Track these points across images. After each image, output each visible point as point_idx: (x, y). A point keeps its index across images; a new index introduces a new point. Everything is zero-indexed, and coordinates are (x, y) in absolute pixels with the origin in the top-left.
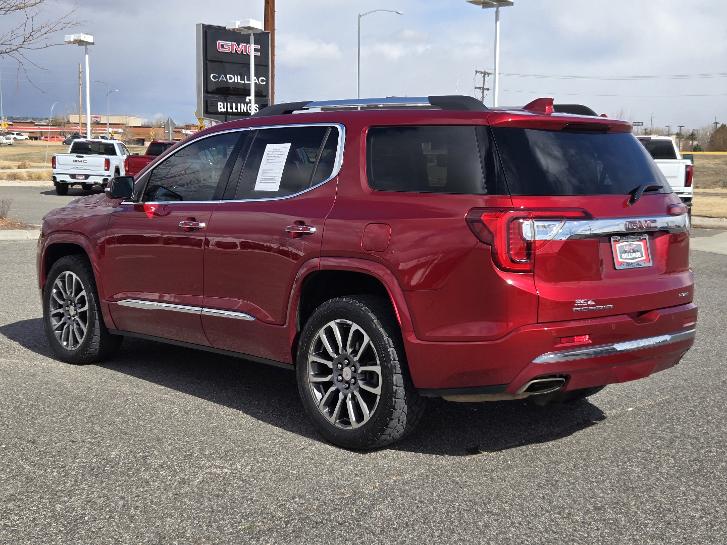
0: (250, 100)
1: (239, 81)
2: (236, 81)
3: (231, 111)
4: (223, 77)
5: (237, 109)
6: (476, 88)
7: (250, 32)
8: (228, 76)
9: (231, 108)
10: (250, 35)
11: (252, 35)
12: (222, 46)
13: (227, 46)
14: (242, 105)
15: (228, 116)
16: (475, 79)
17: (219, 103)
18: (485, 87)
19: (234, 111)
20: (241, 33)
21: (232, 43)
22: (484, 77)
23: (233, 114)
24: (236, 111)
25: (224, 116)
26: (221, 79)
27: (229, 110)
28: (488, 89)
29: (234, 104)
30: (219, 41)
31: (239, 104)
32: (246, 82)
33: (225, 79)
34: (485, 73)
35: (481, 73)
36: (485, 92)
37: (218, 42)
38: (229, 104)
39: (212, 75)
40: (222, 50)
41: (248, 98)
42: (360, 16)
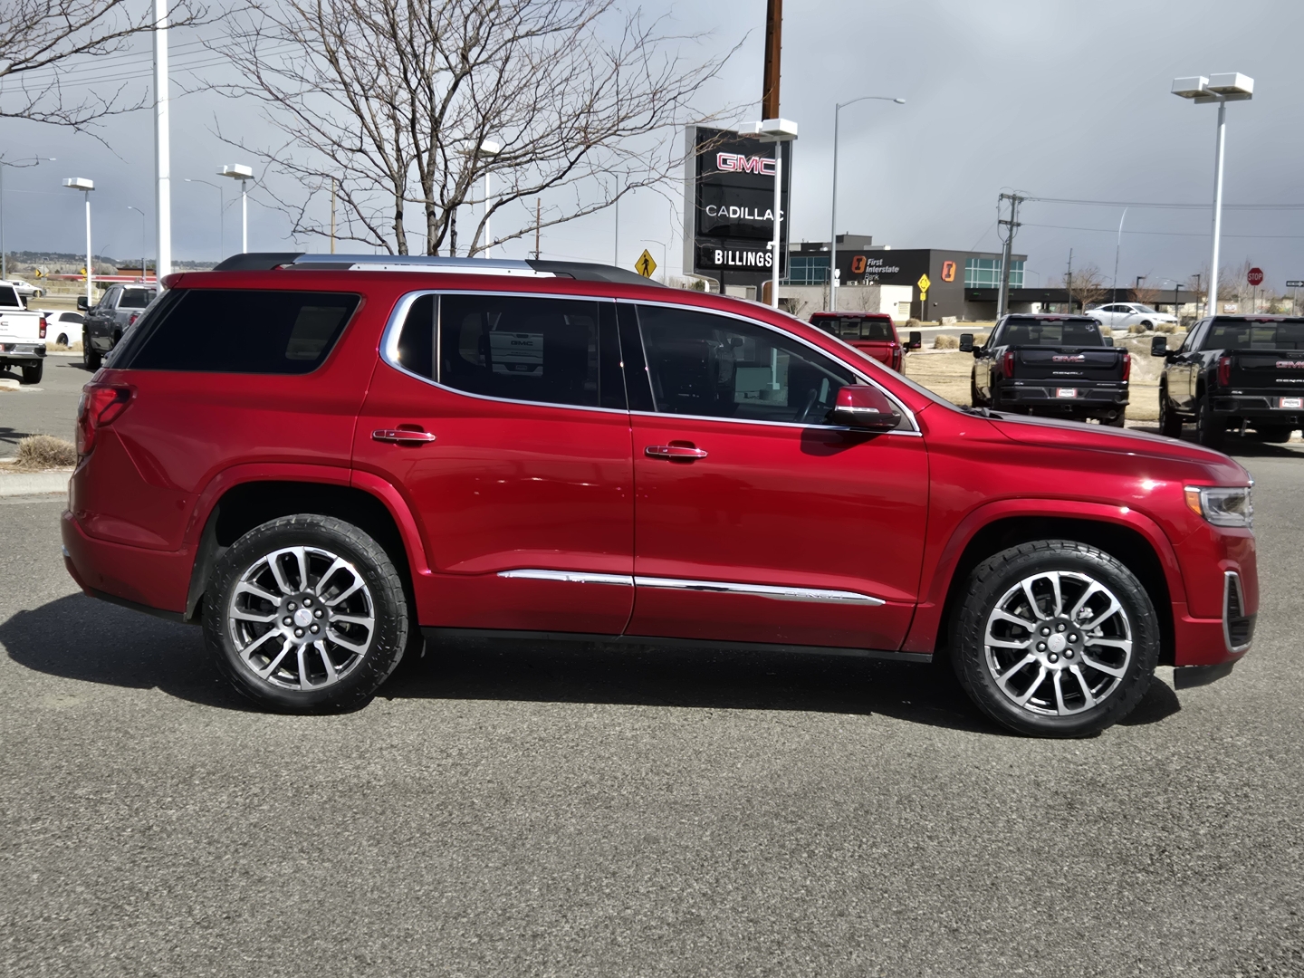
0: (773, 247)
1: (747, 217)
2: (742, 217)
3: (733, 263)
4: (723, 211)
5: (741, 260)
6: (1000, 222)
7: (777, 139)
8: (732, 208)
9: (734, 259)
10: (775, 143)
11: (779, 143)
12: (725, 161)
13: (732, 162)
14: (749, 253)
15: (725, 272)
16: (998, 207)
17: (717, 252)
18: (1015, 220)
19: (738, 263)
20: (761, 141)
21: (739, 156)
22: (1013, 205)
23: (735, 268)
24: (741, 264)
25: (719, 272)
26: (721, 213)
27: (731, 263)
28: (1019, 225)
29: (738, 253)
30: (720, 154)
31: (745, 253)
32: (757, 218)
33: (726, 213)
34: (1014, 198)
35: (1009, 197)
36: (1015, 228)
37: (718, 155)
38: (730, 252)
39: (708, 208)
40: (722, 167)
41: (770, 243)
42: (838, 107)
